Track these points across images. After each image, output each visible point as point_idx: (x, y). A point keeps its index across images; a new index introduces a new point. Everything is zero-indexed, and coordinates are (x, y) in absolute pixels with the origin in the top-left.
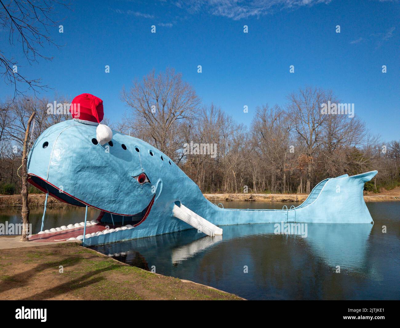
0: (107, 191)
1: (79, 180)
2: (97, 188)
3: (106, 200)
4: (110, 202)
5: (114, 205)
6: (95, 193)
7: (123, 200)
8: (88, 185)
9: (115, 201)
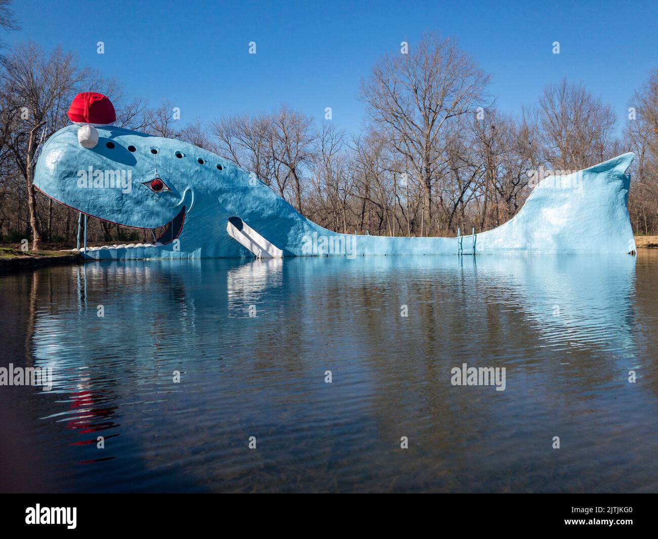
0: (107, 199)
1: (67, 186)
2: (91, 196)
3: (107, 209)
4: (113, 211)
5: (120, 216)
6: (89, 201)
7: (132, 211)
8: (79, 192)
9: (120, 210)
